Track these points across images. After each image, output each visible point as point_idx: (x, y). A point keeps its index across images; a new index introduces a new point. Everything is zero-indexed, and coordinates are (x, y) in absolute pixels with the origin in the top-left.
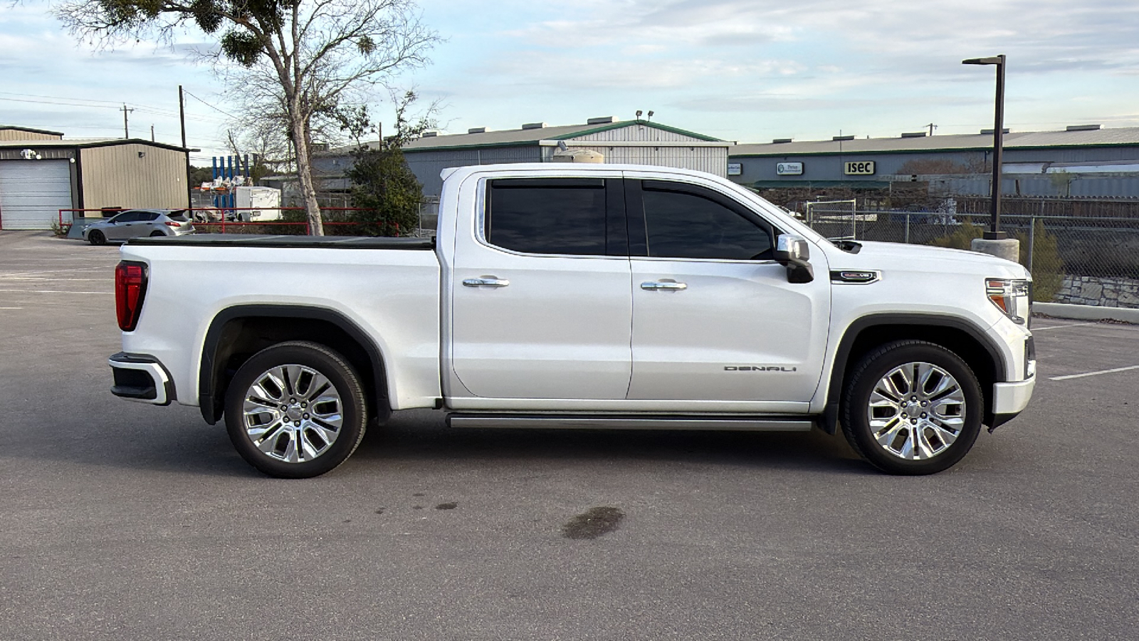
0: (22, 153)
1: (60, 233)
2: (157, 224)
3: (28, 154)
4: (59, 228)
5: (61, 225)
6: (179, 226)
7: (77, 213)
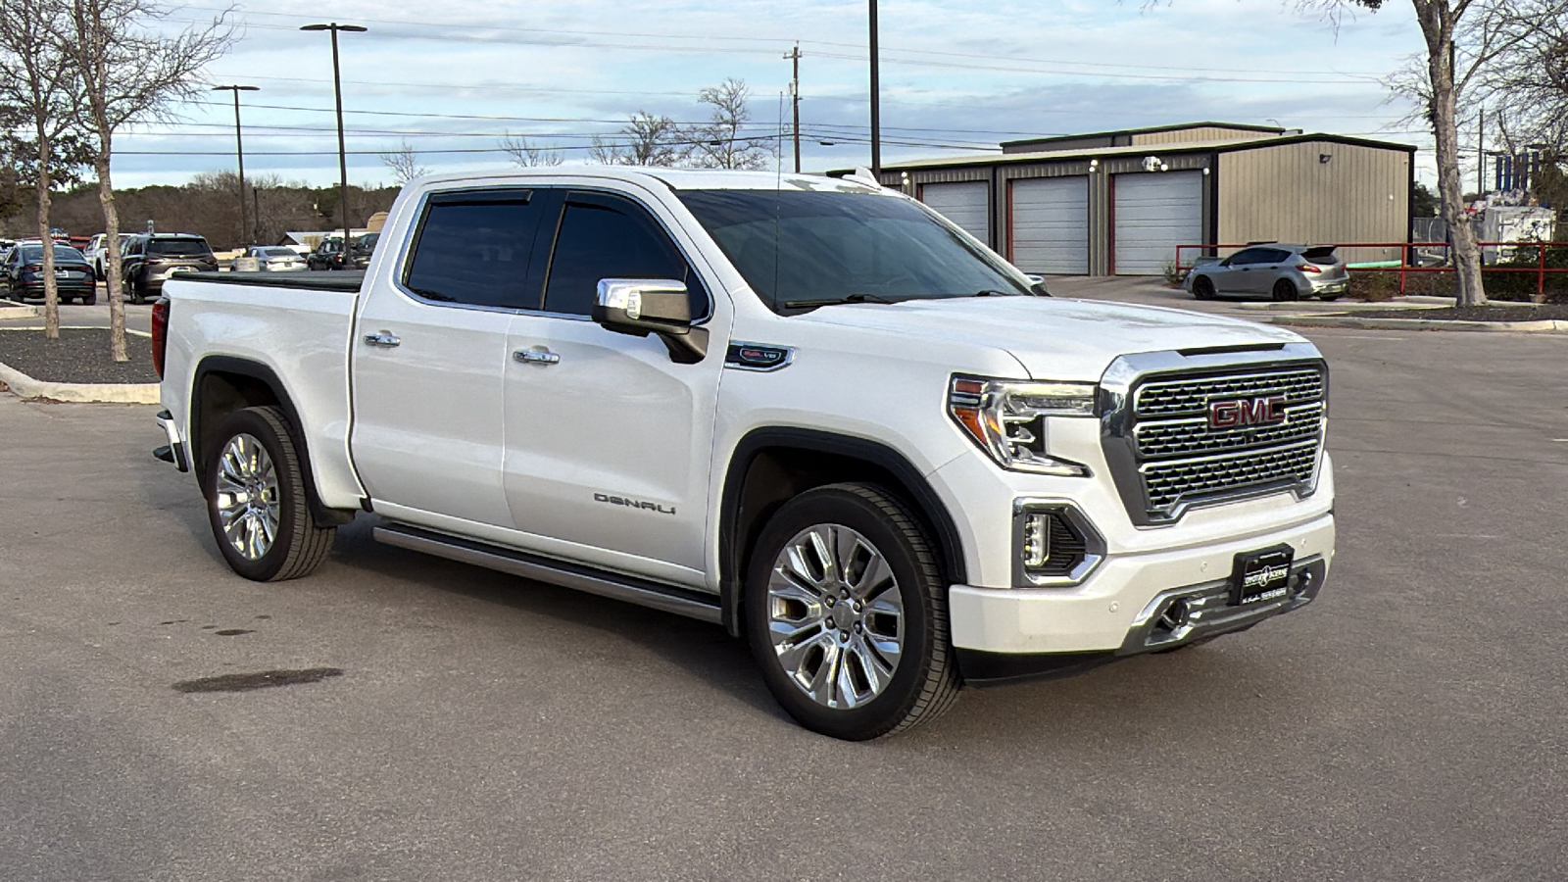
0: (1143, 163)
1: (1175, 280)
2: (1285, 269)
3: (1152, 163)
4: (1174, 272)
5: (1178, 269)
6: (1319, 271)
7: (1207, 250)
